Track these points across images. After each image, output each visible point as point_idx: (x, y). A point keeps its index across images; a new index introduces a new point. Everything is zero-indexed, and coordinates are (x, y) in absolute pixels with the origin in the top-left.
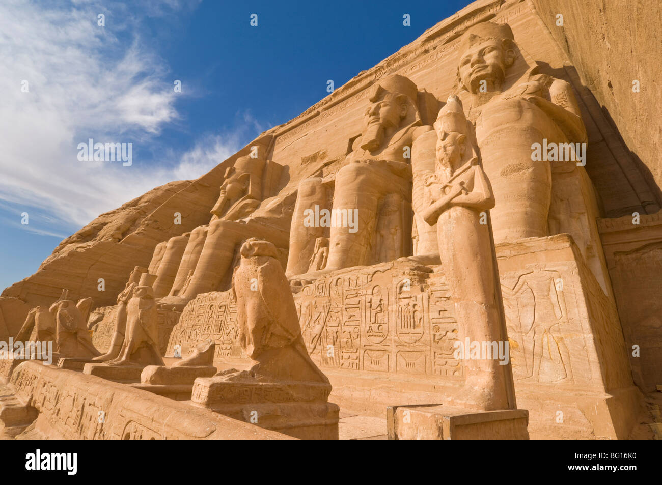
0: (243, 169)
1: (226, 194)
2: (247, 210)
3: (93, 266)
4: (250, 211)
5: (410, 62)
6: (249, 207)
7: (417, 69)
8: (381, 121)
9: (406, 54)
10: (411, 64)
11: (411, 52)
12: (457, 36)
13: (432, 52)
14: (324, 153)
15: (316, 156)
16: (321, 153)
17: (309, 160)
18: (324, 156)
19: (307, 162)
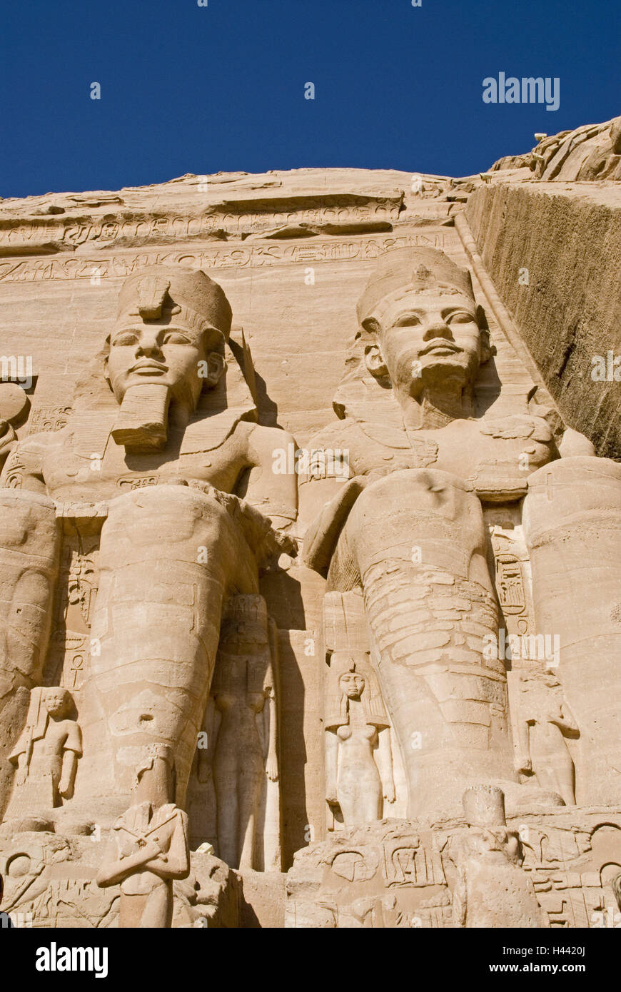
5: (175, 242)
8: (169, 378)
9: (163, 216)
10: (177, 246)
11: (179, 218)
12: (303, 232)
13: (237, 242)
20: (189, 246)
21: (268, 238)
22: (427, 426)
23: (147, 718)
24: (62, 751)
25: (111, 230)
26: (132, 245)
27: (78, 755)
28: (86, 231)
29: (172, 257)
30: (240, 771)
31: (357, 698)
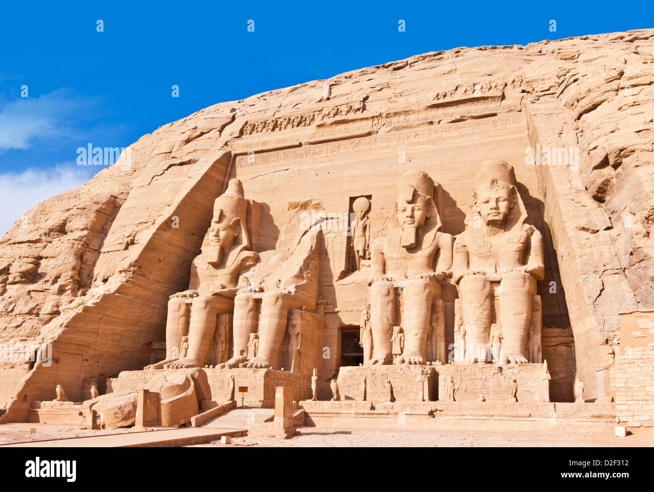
0: (232, 213)
1: (221, 242)
2: (248, 263)
3: (101, 320)
4: (252, 265)
5: (413, 127)
6: (250, 260)
7: (421, 140)
8: (416, 224)
9: (408, 111)
10: (414, 129)
11: (414, 112)
13: (436, 126)
14: (318, 204)
15: (307, 204)
16: (314, 202)
17: (298, 206)
18: (317, 207)
19: (296, 208)
20: (417, 129)
22: (490, 235)
23: (417, 335)
24: (401, 340)
25: (389, 119)
27: (404, 340)
28: (380, 121)
29: (413, 135)
30: (436, 340)
31: (461, 325)
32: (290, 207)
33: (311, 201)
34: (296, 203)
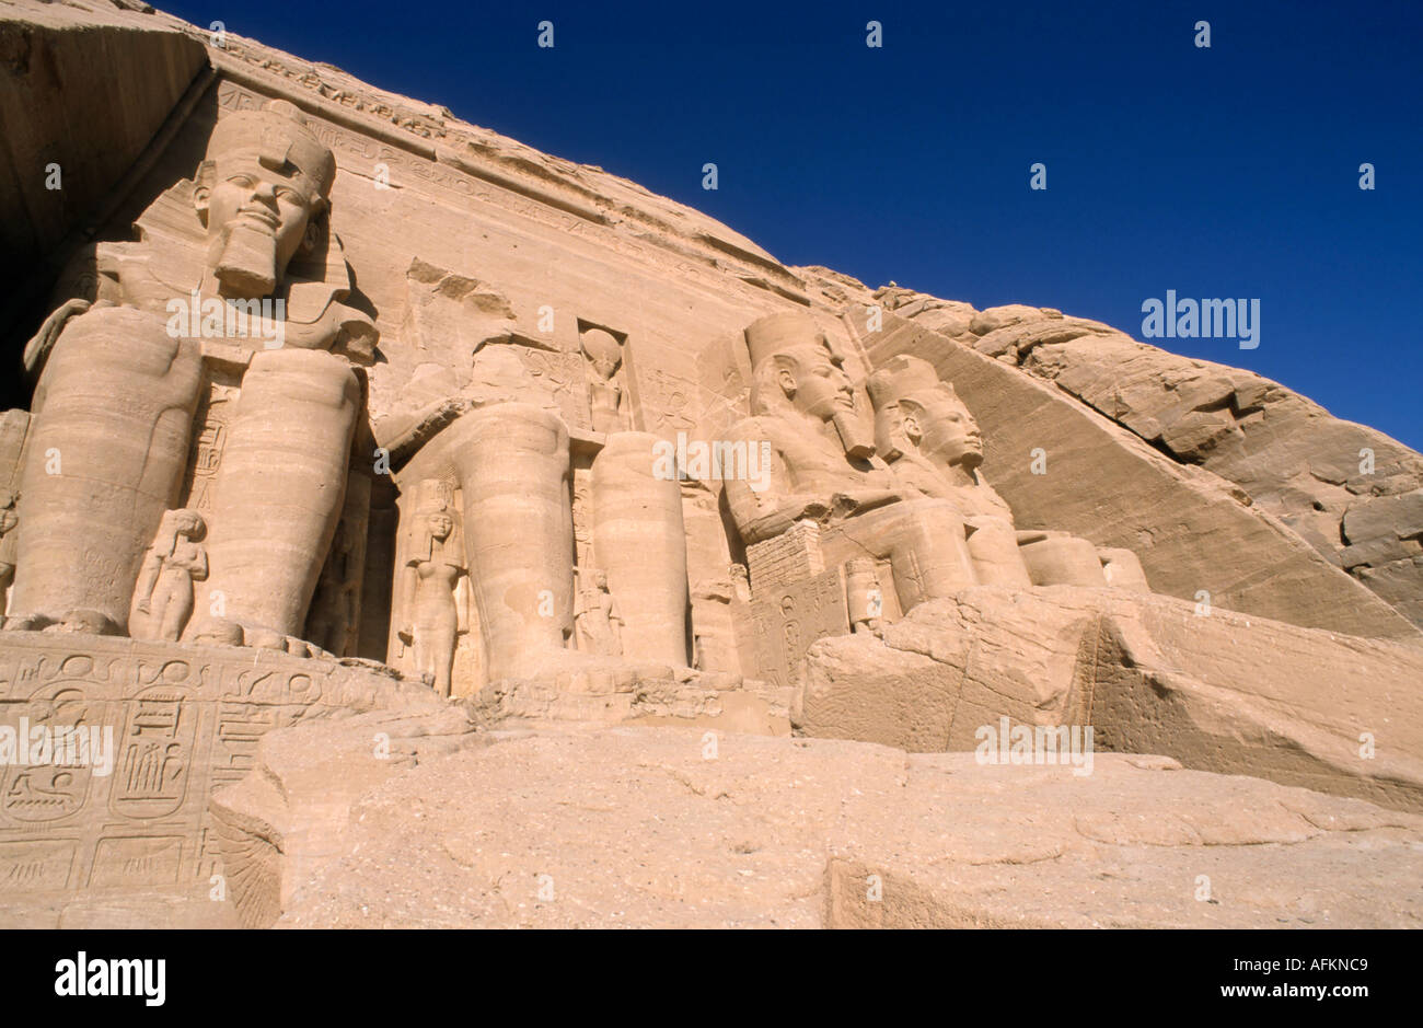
1: (280, 230)
5: (682, 254)
7: (704, 282)
9: (664, 225)
11: (675, 232)
12: (762, 285)
13: (719, 272)
14: (495, 299)
15: (463, 285)
16: (481, 290)
17: (436, 279)
18: (488, 304)
19: (428, 281)
21: (745, 280)
26: (655, 243)
29: (685, 266)
32: (413, 270)
33: (475, 283)
34: (434, 269)
